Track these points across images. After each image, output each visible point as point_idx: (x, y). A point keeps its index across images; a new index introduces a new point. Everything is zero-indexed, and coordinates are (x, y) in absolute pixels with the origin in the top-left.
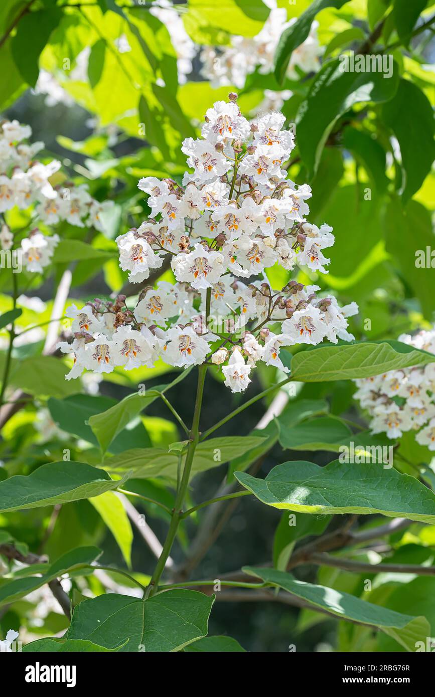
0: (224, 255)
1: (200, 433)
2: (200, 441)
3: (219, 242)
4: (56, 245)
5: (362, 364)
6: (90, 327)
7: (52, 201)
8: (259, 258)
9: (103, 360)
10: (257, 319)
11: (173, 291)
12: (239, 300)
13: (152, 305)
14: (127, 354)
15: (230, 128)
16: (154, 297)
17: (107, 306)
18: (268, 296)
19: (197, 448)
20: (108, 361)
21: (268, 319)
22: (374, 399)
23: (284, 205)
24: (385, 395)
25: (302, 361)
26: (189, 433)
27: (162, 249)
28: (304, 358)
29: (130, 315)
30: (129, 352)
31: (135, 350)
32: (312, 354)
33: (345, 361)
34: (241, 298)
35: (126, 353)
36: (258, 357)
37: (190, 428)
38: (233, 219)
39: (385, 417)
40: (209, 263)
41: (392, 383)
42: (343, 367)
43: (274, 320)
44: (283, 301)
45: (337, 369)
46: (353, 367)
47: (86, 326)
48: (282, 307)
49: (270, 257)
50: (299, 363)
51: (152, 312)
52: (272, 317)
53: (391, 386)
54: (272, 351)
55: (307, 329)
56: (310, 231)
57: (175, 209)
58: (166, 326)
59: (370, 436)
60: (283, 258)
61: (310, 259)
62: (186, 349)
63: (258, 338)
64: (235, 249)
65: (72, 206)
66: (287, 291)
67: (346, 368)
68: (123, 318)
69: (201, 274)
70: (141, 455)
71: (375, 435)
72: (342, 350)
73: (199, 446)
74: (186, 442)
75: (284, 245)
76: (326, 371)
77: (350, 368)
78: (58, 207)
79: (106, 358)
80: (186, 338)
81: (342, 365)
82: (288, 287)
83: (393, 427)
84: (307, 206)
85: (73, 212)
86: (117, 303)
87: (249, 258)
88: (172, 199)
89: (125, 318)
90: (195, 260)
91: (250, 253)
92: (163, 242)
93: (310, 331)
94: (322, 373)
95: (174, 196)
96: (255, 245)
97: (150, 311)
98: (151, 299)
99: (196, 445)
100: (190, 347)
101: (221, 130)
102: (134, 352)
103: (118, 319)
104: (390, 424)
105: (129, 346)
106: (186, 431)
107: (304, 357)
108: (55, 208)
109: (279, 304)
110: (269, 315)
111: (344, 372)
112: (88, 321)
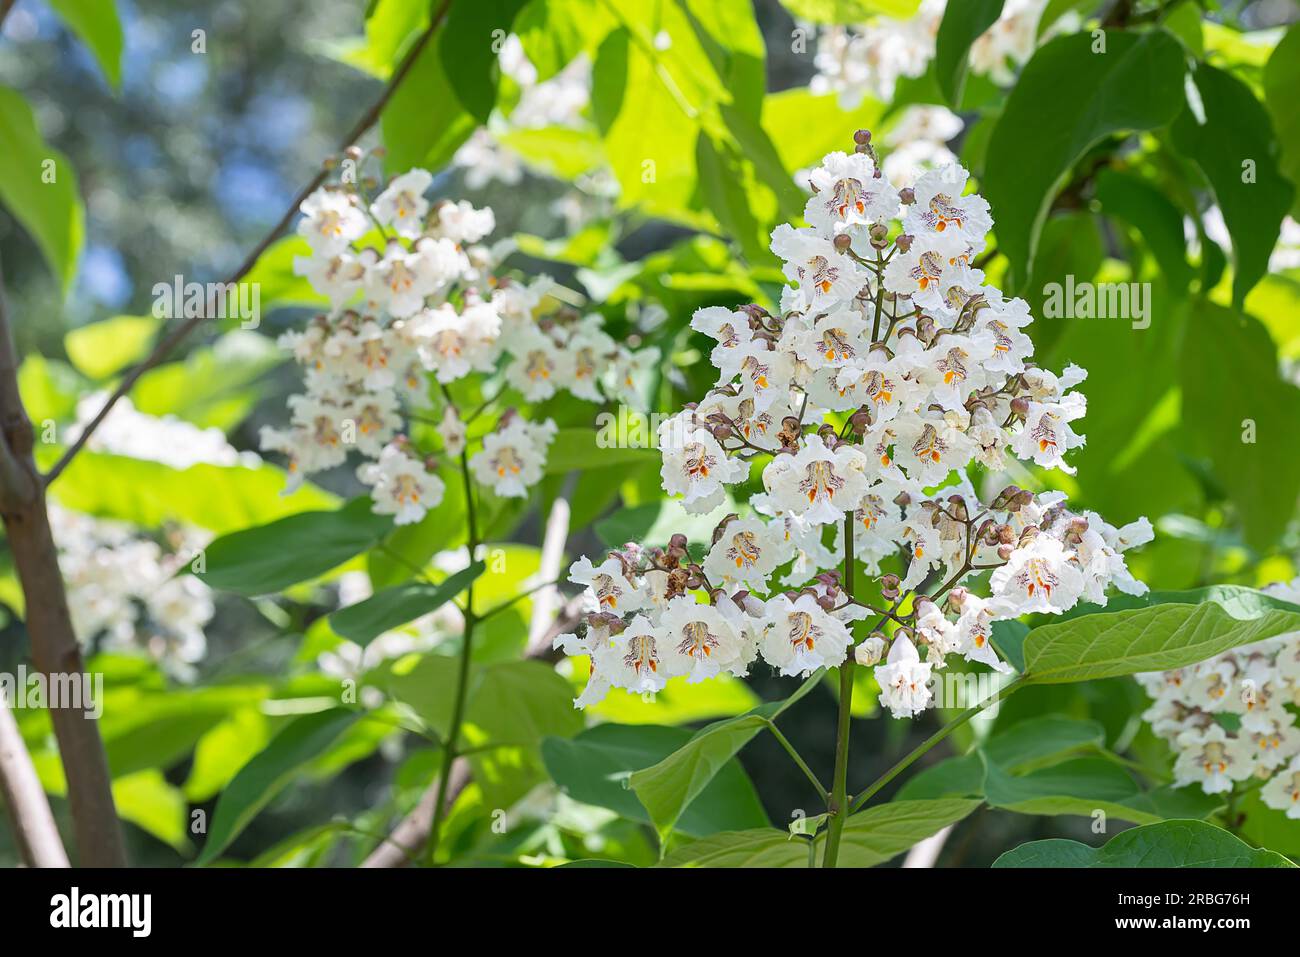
0: (865, 453)
1: (850, 797)
2: (850, 814)
3: (856, 427)
4: (551, 440)
5: (1165, 645)
6: (618, 601)
7: (540, 353)
8: (938, 451)
9: (645, 665)
10: (944, 569)
11: (781, 513)
12: (906, 533)
13: (738, 549)
14: (691, 652)
15: (859, 204)
16: (741, 534)
17: (651, 557)
18: (962, 521)
19: (844, 826)
20: (654, 669)
21: (967, 567)
22: (1181, 719)
23: (978, 344)
24: (1196, 710)
25: (1045, 644)
26: (828, 799)
27: (747, 445)
28: (1047, 637)
29: (697, 574)
30: (695, 647)
31: (707, 644)
32: (1063, 630)
33: (1131, 641)
34: (909, 528)
35: (689, 649)
36: (946, 645)
37: (829, 788)
38: (880, 381)
39: (1200, 753)
40: (837, 472)
41: (1210, 684)
42: (1128, 650)
43: (977, 567)
44: (993, 529)
45: (1116, 657)
46: (1148, 652)
47: (610, 599)
48: (992, 542)
49: (960, 450)
50: (1040, 649)
51: (739, 566)
52: (974, 562)
53: (1209, 690)
54: (973, 632)
55: (1041, 584)
56: (1039, 384)
57: (765, 370)
58: (768, 591)
59: (1171, 790)
60: (984, 448)
61: (1039, 445)
62: (804, 640)
63: (945, 607)
64: (889, 437)
65: (578, 363)
66: (1001, 508)
67: (1135, 654)
68: (682, 581)
69: (822, 493)
70: (737, 844)
71: (1182, 789)
72: (1122, 619)
73: (849, 822)
74: (823, 817)
75: (986, 421)
76: (1094, 661)
77: (1143, 653)
78: (551, 366)
79: (652, 663)
80: (803, 618)
81: (1125, 648)
82: (1002, 500)
83: (1214, 772)
84: (1027, 339)
85: (579, 373)
86: (670, 550)
87: (919, 452)
88: (757, 348)
89: (687, 580)
90: (809, 466)
91: (919, 443)
92: (747, 430)
93: (1048, 587)
94: (1085, 664)
95: (762, 342)
96: (928, 427)
97: (734, 562)
98: (735, 538)
99: (842, 822)
100: (811, 636)
101: (841, 209)
102: (704, 647)
103: (673, 584)
104: (1208, 766)
105: (694, 634)
106: (822, 794)
107: (1050, 636)
108: (545, 368)
109: (986, 535)
110: (968, 559)
111: (1132, 661)
112: (615, 588)
